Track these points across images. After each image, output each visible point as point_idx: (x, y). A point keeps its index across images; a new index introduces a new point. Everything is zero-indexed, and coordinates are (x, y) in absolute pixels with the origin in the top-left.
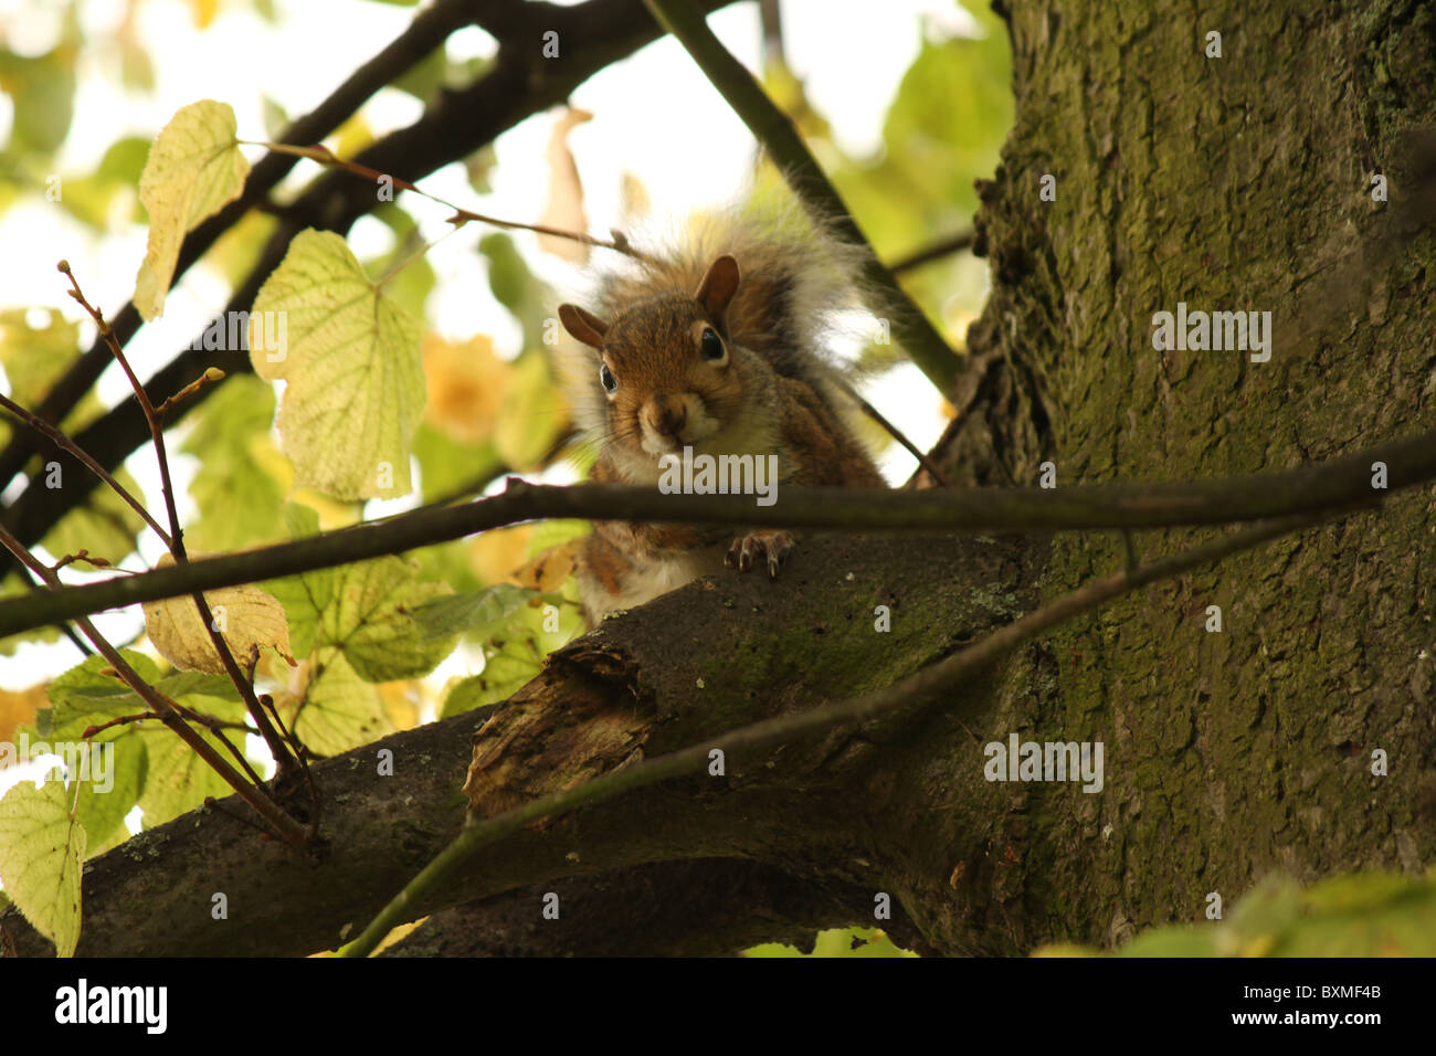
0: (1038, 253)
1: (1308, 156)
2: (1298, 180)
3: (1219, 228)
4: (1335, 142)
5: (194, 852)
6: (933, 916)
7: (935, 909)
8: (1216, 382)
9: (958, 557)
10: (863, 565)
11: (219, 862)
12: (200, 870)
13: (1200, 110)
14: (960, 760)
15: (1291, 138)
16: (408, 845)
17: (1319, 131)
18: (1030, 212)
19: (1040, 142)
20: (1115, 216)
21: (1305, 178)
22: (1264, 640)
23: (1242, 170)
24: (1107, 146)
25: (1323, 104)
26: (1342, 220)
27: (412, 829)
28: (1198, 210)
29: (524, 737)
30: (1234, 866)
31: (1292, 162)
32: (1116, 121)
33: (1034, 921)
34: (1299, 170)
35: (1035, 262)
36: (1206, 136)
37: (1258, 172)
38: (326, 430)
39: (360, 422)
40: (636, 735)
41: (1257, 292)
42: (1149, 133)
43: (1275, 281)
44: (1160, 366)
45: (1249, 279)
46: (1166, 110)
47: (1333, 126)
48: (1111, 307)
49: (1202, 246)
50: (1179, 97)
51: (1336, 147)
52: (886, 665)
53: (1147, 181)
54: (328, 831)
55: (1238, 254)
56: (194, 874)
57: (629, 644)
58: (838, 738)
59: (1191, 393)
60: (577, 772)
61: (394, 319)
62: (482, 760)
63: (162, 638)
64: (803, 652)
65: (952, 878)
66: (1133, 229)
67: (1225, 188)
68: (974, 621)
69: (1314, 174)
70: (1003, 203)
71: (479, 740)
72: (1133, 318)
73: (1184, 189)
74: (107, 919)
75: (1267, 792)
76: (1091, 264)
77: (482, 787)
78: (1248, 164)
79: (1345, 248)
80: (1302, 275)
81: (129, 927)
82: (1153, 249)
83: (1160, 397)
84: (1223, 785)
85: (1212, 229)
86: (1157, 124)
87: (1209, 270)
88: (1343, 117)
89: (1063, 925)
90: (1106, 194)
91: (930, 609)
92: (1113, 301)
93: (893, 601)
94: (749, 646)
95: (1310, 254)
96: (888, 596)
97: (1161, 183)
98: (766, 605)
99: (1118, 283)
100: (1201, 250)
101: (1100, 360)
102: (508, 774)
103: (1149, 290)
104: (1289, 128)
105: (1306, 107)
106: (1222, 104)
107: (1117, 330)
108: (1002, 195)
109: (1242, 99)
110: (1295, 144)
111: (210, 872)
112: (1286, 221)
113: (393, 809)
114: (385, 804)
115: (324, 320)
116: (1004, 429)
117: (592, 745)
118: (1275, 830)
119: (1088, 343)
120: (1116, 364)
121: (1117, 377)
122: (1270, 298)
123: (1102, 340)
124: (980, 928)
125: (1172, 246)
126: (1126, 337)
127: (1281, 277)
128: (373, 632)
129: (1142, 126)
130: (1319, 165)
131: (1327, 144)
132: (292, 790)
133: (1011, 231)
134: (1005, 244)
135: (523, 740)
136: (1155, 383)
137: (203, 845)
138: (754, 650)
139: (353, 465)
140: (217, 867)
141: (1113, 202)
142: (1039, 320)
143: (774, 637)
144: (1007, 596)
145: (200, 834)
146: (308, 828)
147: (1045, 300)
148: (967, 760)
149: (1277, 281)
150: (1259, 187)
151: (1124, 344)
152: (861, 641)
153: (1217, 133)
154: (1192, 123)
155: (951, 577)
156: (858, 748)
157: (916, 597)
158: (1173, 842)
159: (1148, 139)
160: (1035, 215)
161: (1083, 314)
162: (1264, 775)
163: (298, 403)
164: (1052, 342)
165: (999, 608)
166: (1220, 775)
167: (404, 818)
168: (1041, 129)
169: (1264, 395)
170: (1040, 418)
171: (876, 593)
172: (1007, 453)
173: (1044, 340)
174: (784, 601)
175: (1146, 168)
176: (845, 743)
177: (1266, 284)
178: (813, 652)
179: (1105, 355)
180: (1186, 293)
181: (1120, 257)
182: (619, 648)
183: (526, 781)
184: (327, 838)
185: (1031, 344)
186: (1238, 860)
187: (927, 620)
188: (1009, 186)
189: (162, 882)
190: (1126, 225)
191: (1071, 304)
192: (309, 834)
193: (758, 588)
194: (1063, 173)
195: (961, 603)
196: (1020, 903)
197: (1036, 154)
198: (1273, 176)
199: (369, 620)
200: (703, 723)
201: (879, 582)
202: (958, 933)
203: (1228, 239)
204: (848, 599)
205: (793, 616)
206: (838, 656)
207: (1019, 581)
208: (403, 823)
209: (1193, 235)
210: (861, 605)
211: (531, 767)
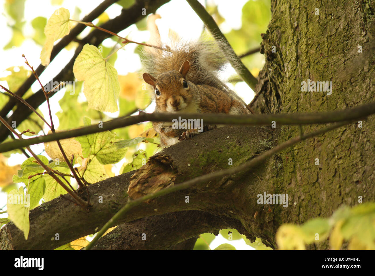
0: (278, 53)
1: (348, 27)
2: (345, 34)
3: (325, 46)
4: (355, 24)
5: (57, 208)
6: (249, 226)
7: (250, 224)
9: (256, 132)
10: (232, 134)
11: (63, 211)
12: (59, 213)
13: (320, 15)
14: (257, 185)
16: (113, 207)
17: (351, 21)
19: (278, 24)
20: (298, 43)
21: (347, 33)
22: (336, 154)
24: (296, 25)
25: (352, 14)
26: (357, 44)
27: (114, 203)
28: (319, 41)
30: (328, 213)
31: (344, 29)
32: (298, 18)
33: (276, 227)
34: (346, 31)
35: (277, 56)
36: (321, 22)
37: (335, 32)
38: (95, 93)
39: (104, 92)
40: (172, 178)
41: (335, 63)
42: (307, 21)
43: (339, 60)
45: (333, 60)
46: (311, 15)
47: (355, 20)
48: (297, 67)
50: (314, 12)
52: (237, 160)
53: (306, 34)
54: (92, 203)
55: (330, 53)
56: (57, 214)
57: (170, 155)
58: (225, 179)
60: (157, 188)
61: (110, 68)
62: (132, 185)
63: (49, 152)
64: (216, 157)
65: (255, 216)
66: (302, 47)
67: (326, 36)
68: (260, 149)
69: (350, 32)
70: (268, 39)
71: (131, 179)
72: (302, 70)
73: (316, 36)
74: (34, 226)
75: (337, 193)
76: (291, 56)
77: (132, 192)
78: (332, 30)
79: (358, 51)
80: (346, 59)
81: (40, 228)
82: (307, 52)
84: (325, 192)
85: (323, 46)
86: (309, 19)
87: (322, 57)
88: (357, 17)
90: (295, 37)
91: (249, 146)
92: (297, 65)
93: (239, 144)
94: (202, 155)
95: (348, 53)
96: (238, 142)
97: (310, 34)
98: (206, 145)
99: (298, 61)
100: (320, 52)
101: (294, 81)
102: (139, 189)
103: (306, 63)
104: (343, 20)
105: (348, 15)
106: (326, 14)
107: (298, 73)
108: (268, 37)
109: (331, 12)
110: (345, 24)
111: (61, 213)
112: (342, 44)
113: (109, 198)
114: (107, 196)
115: (93, 67)
116: (268, 99)
117: (161, 181)
118: (339, 203)
119: (290, 77)
120: (298, 82)
121: (298, 85)
122: (338, 65)
123: (294, 76)
124: (262, 229)
125: (313, 51)
126: (300, 75)
127: (341, 59)
128: (104, 151)
129: (305, 20)
130: (351, 30)
131: (353, 24)
132: (83, 192)
134: (269, 50)
135: (143, 180)
137: (59, 207)
138: (203, 156)
139: (103, 103)
141: (297, 40)
142: (278, 70)
143: (208, 153)
144: (269, 142)
145: (59, 203)
146: (87, 202)
147: (279, 65)
148: (258, 185)
150: (335, 35)
151: (300, 77)
152: (231, 154)
153: (324, 21)
154: (318, 19)
155: (255, 137)
156: (230, 182)
157: (245, 142)
158: (312, 207)
159: (306, 23)
160: (277, 43)
161: (289, 69)
162: (336, 189)
164: (281, 76)
165: (267, 145)
166: (325, 189)
167: (112, 200)
168: (278, 20)
169: (336, 90)
170: (278, 96)
171: (235, 142)
172: (269, 105)
173: (279, 75)
174: (211, 143)
175: (306, 31)
176: (227, 181)
177: (337, 61)
178: (219, 157)
179: (295, 79)
180: (316, 63)
181: (299, 54)
182: (168, 156)
183: (143, 190)
184: (92, 205)
185: (276, 77)
186: (329, 211)
187: (248, 148)
188: (270, 35)
189: (49, 216)
190: (300, 45)
191: (286, 66)
192: (87, 204)
193: (204, 140)
194: (284, 32)
195: (257, 144)
196: (272, 223)
197: (277, 27)
198: (339, 33)
199: (103, 148)
200: (190, 176)
201: (236, 139)
202: (256, 230)
203: (327, 49)
204: (228, 143)
205: (213, 147)
206: (225, 158)
207: (272, 138)
208: (111, 201)
209: (318, 48)
210: (231, 145)
211: (145, 187)
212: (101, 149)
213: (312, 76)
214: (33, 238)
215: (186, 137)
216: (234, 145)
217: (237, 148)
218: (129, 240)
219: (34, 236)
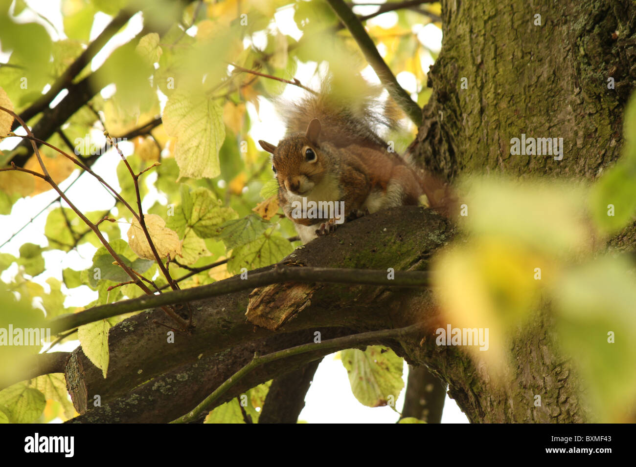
0: (452, 95)
1: (555, 77)
2: (550, 86)
3: (521, 100)
4: (564, 74)
5: (146, 329)
6: (412, 350)
7: (414, 348)
8: (520, 161)
9: (424, 221)
10: (390, 225)
11: (155, 333)
12: (149, 336)
13: (514, 52)
14: (424, 297)
15: (547, 69)
16: (223, 326)
17: (559, 68)
18: (450, 80)
19: (453, 53)
20: (482, 88)
21: (553, 86)
23: (530, 78)
24: (479, 61)
25: (560, 57)
26: (567, 105)
27: (225, 320)
28: (513, 92)
29: (268, 295)
30: (525, 349)
31: (549, 79)
32: (482, 50)
33: (450, 358)
34: (551, 82)
35: (452, 98)
36: (516, 63)
37: (536, 80)
38: (191, 154)
39: (203, 150)
40: (308, 294)
41: (535, 128)
42: (495, 58)
43: (542, 125)
44: (499, 152)
45: (532, 123)
46: (501, 49)
47: (564, 67)
48: (480, 124)
49: (515, 106)
50: (506, 45)
51: (564, 76)
52: (397, 263)
53: (494, 77)
54: (195, 323)
55: (528, 113)
56: (146, 337)
57: (306, 260)
58: (380, 290)
59: (510, 164)
60: (287, 310)
61: (214, 108)
62: (253, 304)
64: (368, 259)
65: (421, 342)
66: (489, 95)
67: (523, 85)
68: (430, 245)
69: (557, 84)
70: (440, 75)
71: (251, 297)
72: (489, 130)
73: (508, 83)
74: (115, 354)
76: (473, 105)
77: (252, 314)
78: (532, 76)
79: (568, 116)
80: (552, 124)
81: (123, 357)
82: (496, 104)
83: (499, 164)
85: (518, 100)
86: (499, 55)
87: (517, 116)
88: (567, 64)
89: (461, 361)
90: (479, 79)
91: (414, 241)
92: (481, 122)
93: (400, 238)
94: (348, 258)
95: (555, 116)
96: (399, 237)
97: (500, 79)
98: (355, 242)
99: (483, 115)
100: (514, 108)
101: (476, 145)
102: (262, 310)
103: (495, 121)
104: (547, 65)
105: (553, 57)
106: (522, 51)
107: (483, 134)
108: (440, 71)
109: (530, 50)
110: (550, 71)
111: (152, 336)
112: (546, 102)
113: (218, 313)
114: (215, 311)
115: (189, 112)
116: (437, 149)
117: (292, 298)
118: (540, 339)
119: (471, 136)
120: (482, 148)
121: (483, 152)
122: (540, 132)
123: (477, 136)
124: (430, 357)
125: (503, 105)
126: (486, 138)
127: (544, 124)
128: (203, 223)
129: (492, 55)
130: (558, 82)
131: (561, 74)
132: (182, 307)
133: (442, 86)
134: (440, 90)
135: (267, 297)
136: (497, 158)
137: (149, 326)
138: (350, 260)
139: (200, 166)
140: (154, 334)
141: (481, 83)
142: (452, 117)
143: (358, 255)
144: (442, 236)
145: (148, 322)
146: (187, 321)
147: (455, 111)
148: (426, 298)
149: (543, 125)
150: (536, 86)
151: (485, 140)
152: (389, 254)
153: (520, 62)
154: (511, 57)
155: (421, 228)
156: (387, 293)
157: (409, 236)
159: (495, 60)
160: (452, 82)
161: (470, 123)
163: (181, 145)
164: (457, 127)
165: (439, 241)
167: (222, 316)
168: (454, 48)
169: (537, 169)
170: (451, 151)
171: (394, 236)
172: (437, 157)
173: (454, 125)
174: (361, 240)
175: (494, 72)
176: (382, 292)
177: (538, 125)
178: (372, 260)
179: (478, 143)
180: (509, 124)
181: (484, 104)
182: (302, 262)
183: (269, 313)
184: (194, 326)
185: (449, 125)
186: (526, 347)
187: (413, 245)
188: (442, 69)
189: (135, 340)
190: (486, 93)
191: (465, 118)
192: (188, 324)
193: (352, 236)
194: (463, 68)
195: (425, 239)
196: (445, 353)
197: (452, 58)
198: (541, 83)
199: (202, 219)
200: (332, 288)
201: (396, 231)
202: (422, 357)
203: (524, 106)
204: (384, 238)
205: (364, 246)
206: (381, 260)
207: (446, 229)
208: (221, 318)
209: (511, 101)
210: (389, 241)
211: (270, 308)
212: (200, 219)
213: (503, 143)
214: (113, 371)
215: (326, 231)
216: (393, 241)
217: (397, 245)
218: (242, 359)
219: (114, 369)
